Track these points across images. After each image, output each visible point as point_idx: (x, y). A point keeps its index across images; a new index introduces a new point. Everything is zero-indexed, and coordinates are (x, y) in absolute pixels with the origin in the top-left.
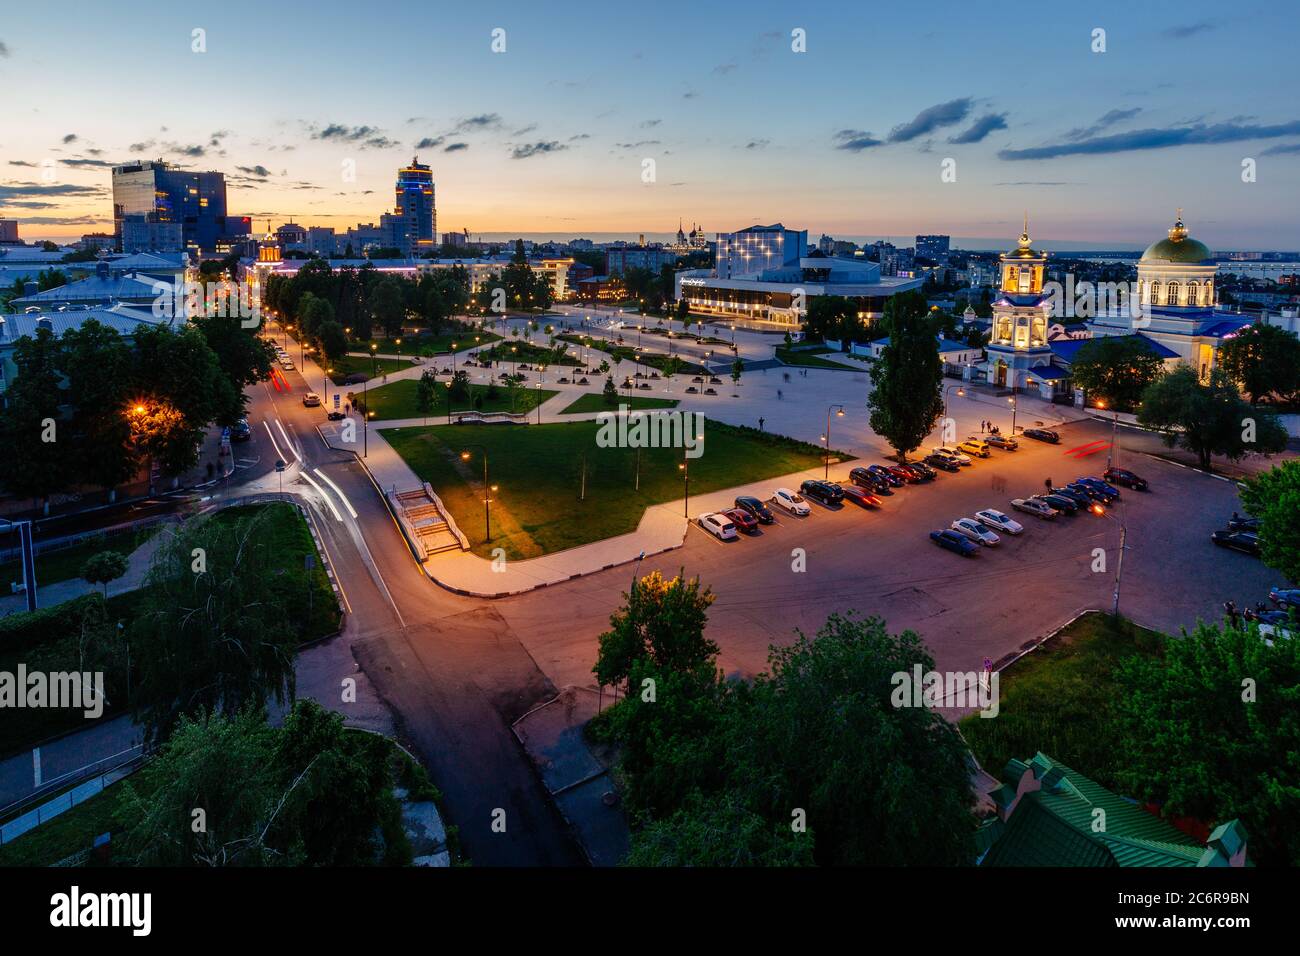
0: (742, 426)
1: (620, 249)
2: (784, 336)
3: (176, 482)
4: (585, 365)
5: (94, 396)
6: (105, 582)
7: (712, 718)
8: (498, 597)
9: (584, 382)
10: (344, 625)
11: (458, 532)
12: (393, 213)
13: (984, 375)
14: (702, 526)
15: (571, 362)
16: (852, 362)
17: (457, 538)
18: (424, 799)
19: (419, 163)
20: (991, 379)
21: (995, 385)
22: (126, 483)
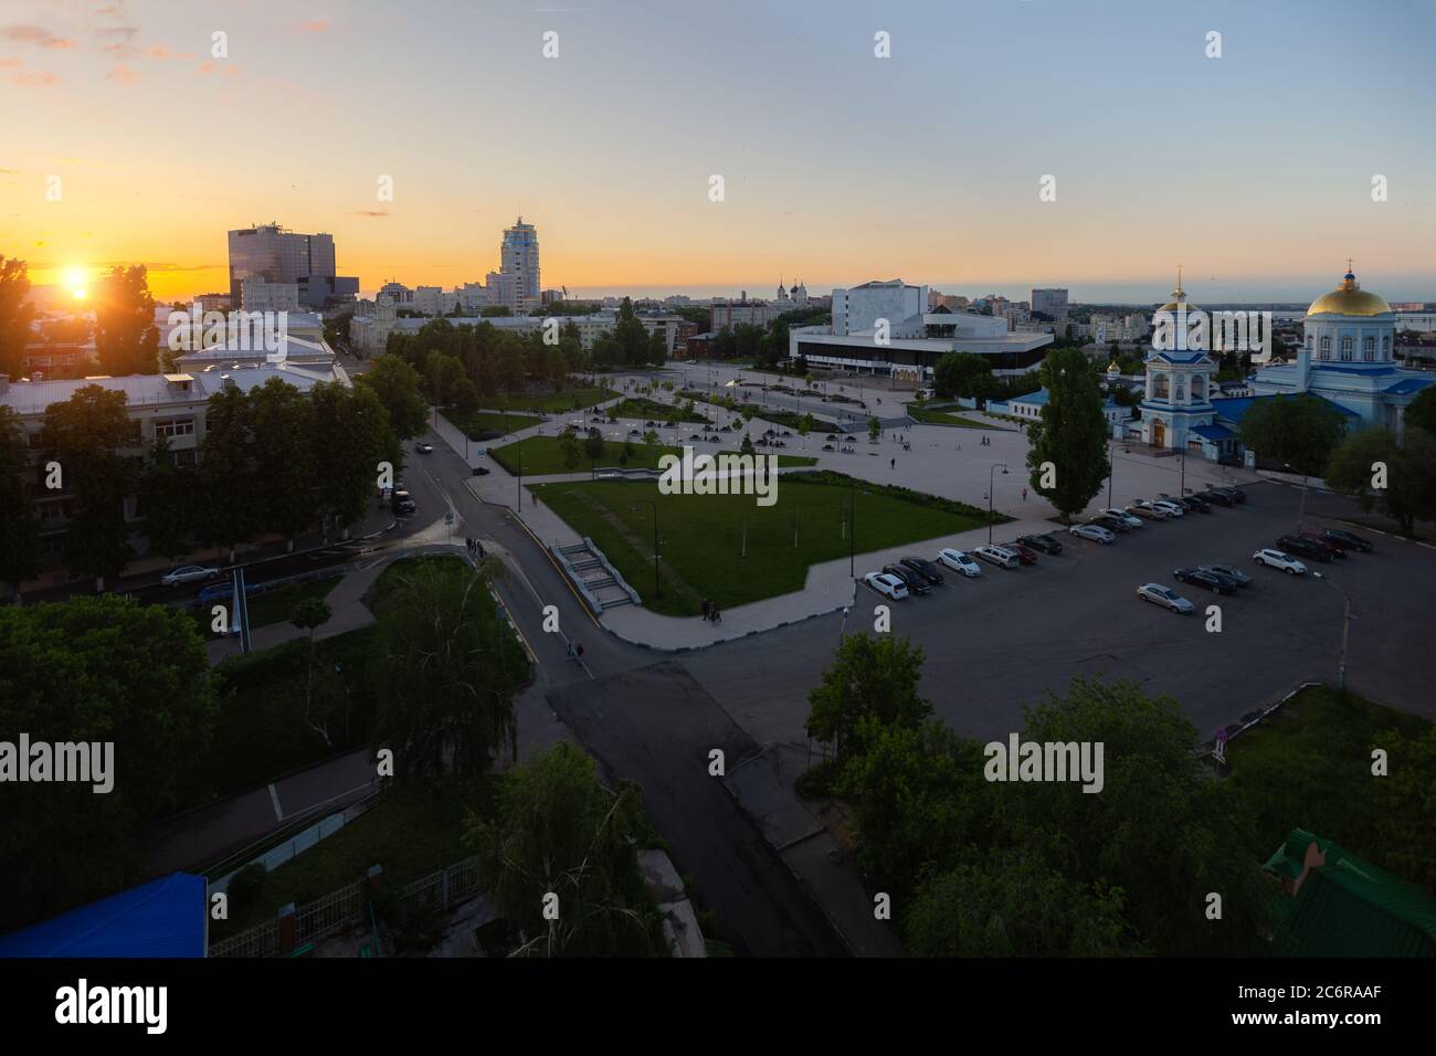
0: (890, 485)
1: (724, 306)
2: (915, 394)
3: (346, 534)
4: (713, 423)
5: (280, 450)
6: (312, 627)
7: (956, 776)
8: (679, 651)
9: (715, 439)
10: (534, 675)
11: (628, 588)
12: (498, 272)
13: (1138, 435)
14: (871, 585)
15: (699, 419)
16: (987, 420)
17: (626, 592)
18: (654, 847)
19: (523, 223)
20: (1146, 438)
21: (1151, 445)
22: (304, 534)
